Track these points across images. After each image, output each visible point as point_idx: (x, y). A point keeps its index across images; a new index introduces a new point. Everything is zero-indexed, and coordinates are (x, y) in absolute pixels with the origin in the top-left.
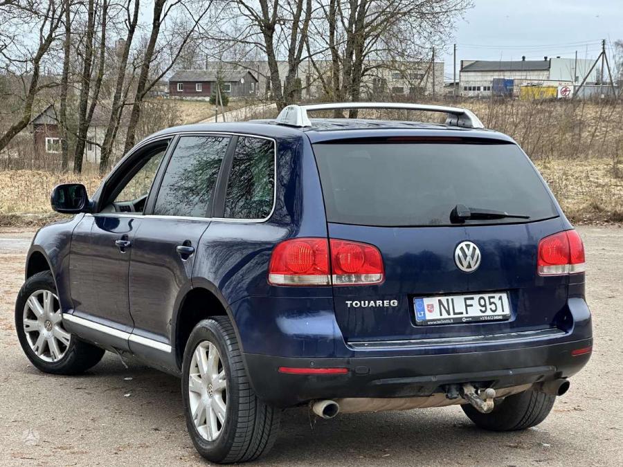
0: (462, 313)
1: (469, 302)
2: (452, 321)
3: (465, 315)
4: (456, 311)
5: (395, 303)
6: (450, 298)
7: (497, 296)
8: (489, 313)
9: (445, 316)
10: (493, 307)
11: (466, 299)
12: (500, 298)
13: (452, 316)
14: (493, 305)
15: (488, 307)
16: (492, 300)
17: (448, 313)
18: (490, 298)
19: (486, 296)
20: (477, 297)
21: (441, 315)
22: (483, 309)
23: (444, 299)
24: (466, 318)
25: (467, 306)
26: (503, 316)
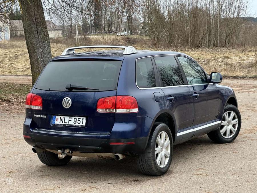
0: (67, 123)
1: (70, 119)
2: (63, 125)
3: (68, 124)
4: (65, 122)
5: (45, 117)
6: (64, 117)
7: (82, 118)
8: (77, 124)
9: (61, 123)
10: (79, 122)
11: (69, 118)
12: (83, 119)
13: (63, 123)
14: (79, 121)
15: (77, 122)
16: (79, 119)
17: (62, 122)
18: (78, 119)
19: (77, 118)
20: (74, 118)
21: (60, 122)
22: (75, 122)
23: (62, 117)
24: (68, 125)
25: (69, 120)
26: (82, 126)
